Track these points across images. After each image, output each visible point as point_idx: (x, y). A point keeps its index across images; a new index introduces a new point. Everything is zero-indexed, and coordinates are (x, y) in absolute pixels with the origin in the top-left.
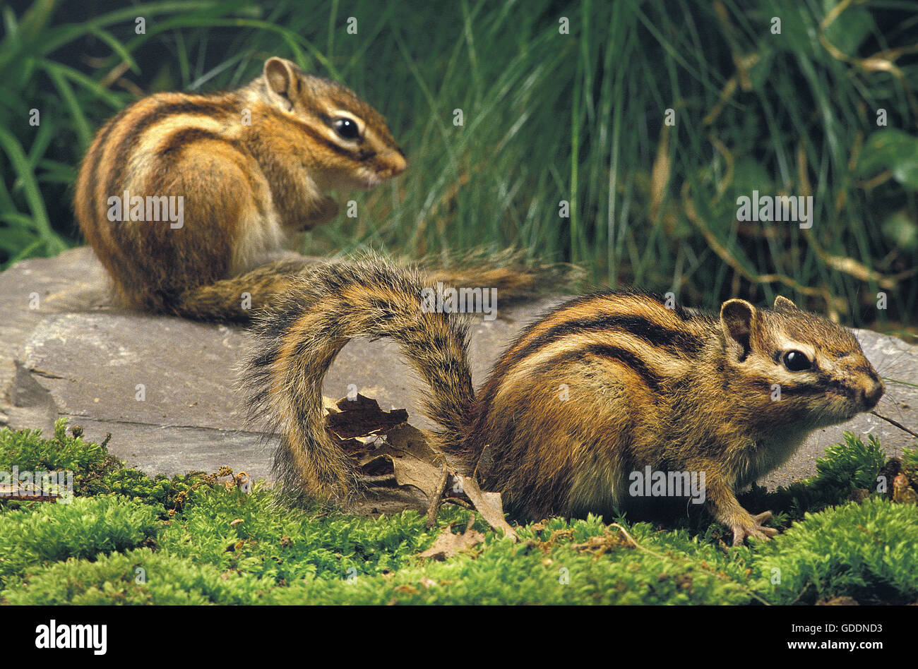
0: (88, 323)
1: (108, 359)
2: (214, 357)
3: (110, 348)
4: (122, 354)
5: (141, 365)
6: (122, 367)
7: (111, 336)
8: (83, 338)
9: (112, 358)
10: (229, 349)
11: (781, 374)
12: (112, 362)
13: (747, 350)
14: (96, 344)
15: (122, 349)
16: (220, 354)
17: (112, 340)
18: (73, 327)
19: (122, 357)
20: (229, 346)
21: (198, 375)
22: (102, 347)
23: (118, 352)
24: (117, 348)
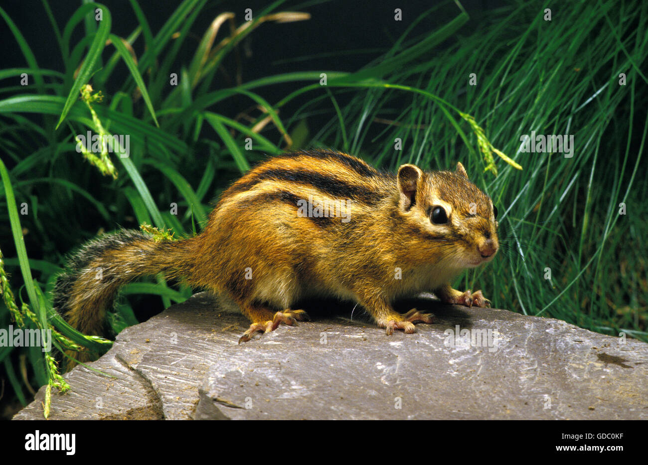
0: (263, 357)
1: (282, 391)
2: (374, 393)
3: (283, 382)
4: (294, 387)
5: (310, 399)
6: (294, 399)
7: (283, 370)
8: (259, 371)
9: (286, 391)
10: (386, 385)
11: (427, 225)
12: (286, 395)
13: (413, 202)
14: (270, 377)
15: (293, 382)
16: (379, 390)
17: (285, 374)
18: (250, 360)
19: (294, 390)
20: (386, 383)
21: (361, 409)
22: (276, 380)
23: (289, 385)
24: (289, 383)
